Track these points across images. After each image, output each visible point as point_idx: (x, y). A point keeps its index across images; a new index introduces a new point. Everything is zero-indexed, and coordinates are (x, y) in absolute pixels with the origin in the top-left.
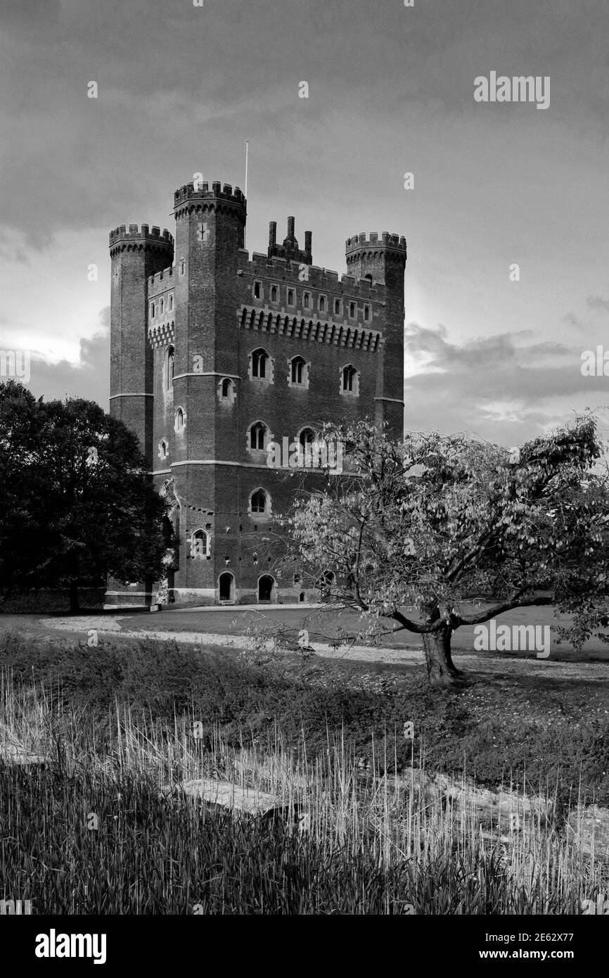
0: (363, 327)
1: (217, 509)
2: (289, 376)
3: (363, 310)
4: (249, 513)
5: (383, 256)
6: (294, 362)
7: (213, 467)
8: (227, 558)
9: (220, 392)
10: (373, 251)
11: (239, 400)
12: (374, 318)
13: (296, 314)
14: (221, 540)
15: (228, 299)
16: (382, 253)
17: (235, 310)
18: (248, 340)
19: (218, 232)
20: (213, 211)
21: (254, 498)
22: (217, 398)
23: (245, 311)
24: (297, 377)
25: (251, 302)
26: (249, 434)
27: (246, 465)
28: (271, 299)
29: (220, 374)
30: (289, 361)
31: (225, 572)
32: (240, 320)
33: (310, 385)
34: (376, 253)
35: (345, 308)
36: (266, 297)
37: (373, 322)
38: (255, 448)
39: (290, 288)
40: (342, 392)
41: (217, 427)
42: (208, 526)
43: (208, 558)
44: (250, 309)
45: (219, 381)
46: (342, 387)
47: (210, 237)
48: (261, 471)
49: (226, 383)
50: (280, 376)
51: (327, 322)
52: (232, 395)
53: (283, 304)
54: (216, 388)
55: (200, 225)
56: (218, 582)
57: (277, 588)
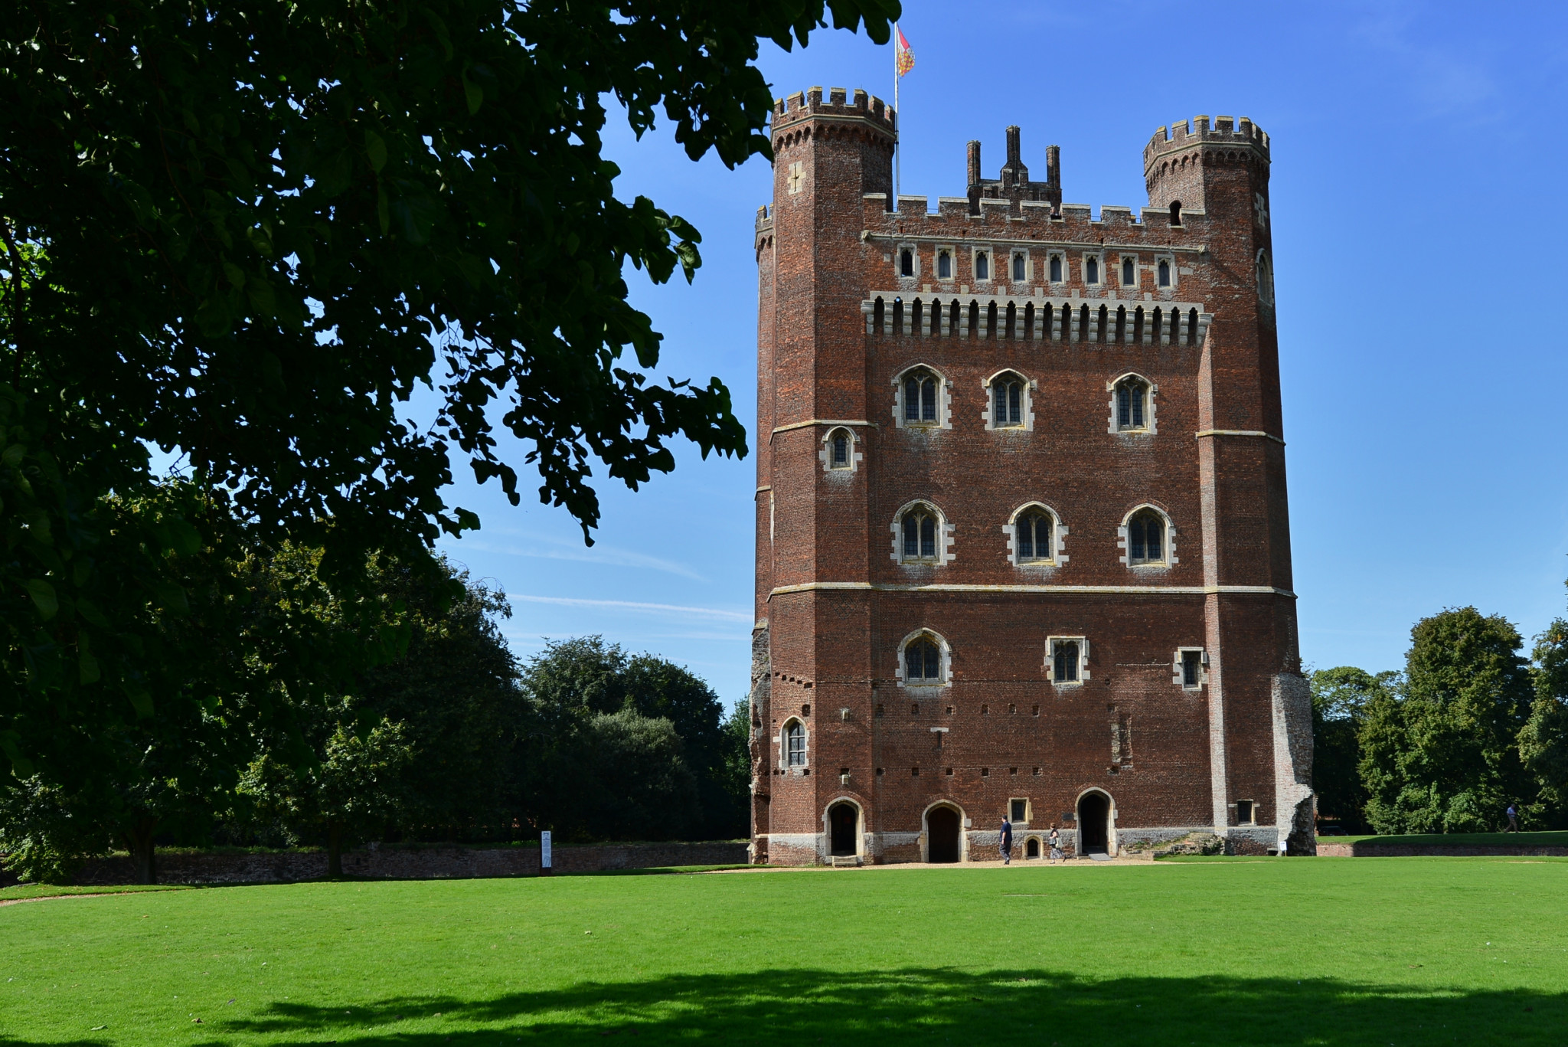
0: (1155, 299)
1: (819, 675)
2: (986, 410)
3: (1154, 268)
4: (900, 679)
5: (1198, 161)
6: (997, 384)
7: (811, 595)
8: (844, 771)
9: (825, 455)
10: (1180, 156)
11: (870, 466)
12: (1181, 279)
13: (995, 293)
14: (830, 736)
15: (840, 284)
16: (1196, 155)
17: (858, 303)
18: (891, 353)
19: (820, 171)
20: (810, 138)
21: (910, 651)
22: (819, 465)
23: (879, 302)
24: (1008, 410)
25: (893, 286)
26: (896, 527)
27: (890, 588)
28: (936, 273)
29: (824, 422)
30: (986, 383)
31: (839, 799)
32: (871, 319)
33: (1036, 424)
34: (1186, 158)
35: (1109, 269)
36: (926, 269)
37: (1179, 289)
38: (915, 552)
39: (978, 248)
40: (1113, 429)
41: (820, 519)
42: (806, 710)
43: (806, 772)
44: (889, 298)
45: (825, 432)
46: (1113, 420)
47: (806, 183)
48: (925, 596)
49: (840, 436)
50: (966, 413)
51: (1066, 300)
52: (855, 458)
53: (963, 278)
54: (819, 447)
55: (791, 167)
56: (825, 818)
57: (969, 829)
